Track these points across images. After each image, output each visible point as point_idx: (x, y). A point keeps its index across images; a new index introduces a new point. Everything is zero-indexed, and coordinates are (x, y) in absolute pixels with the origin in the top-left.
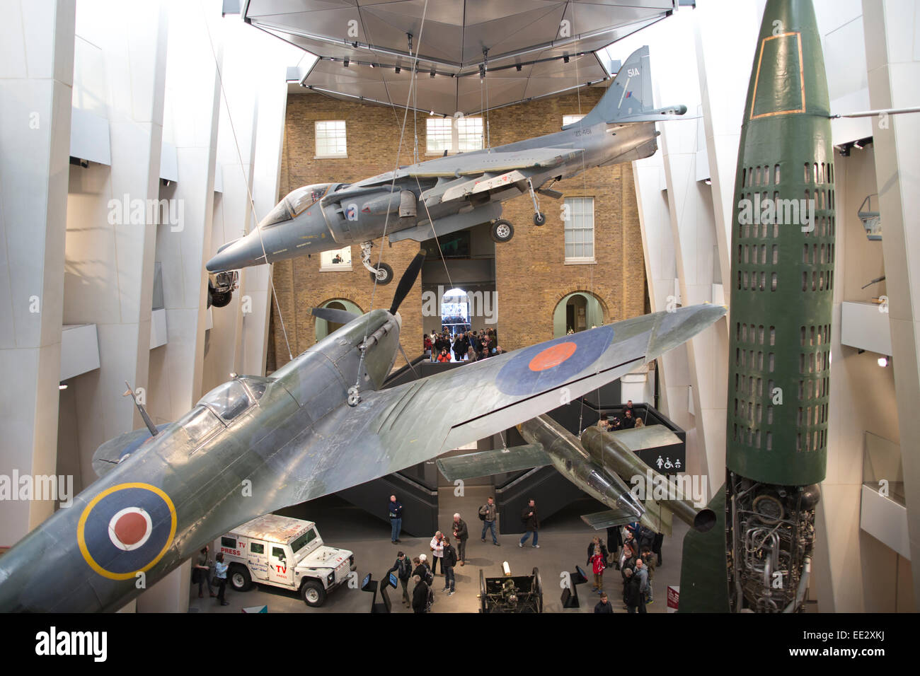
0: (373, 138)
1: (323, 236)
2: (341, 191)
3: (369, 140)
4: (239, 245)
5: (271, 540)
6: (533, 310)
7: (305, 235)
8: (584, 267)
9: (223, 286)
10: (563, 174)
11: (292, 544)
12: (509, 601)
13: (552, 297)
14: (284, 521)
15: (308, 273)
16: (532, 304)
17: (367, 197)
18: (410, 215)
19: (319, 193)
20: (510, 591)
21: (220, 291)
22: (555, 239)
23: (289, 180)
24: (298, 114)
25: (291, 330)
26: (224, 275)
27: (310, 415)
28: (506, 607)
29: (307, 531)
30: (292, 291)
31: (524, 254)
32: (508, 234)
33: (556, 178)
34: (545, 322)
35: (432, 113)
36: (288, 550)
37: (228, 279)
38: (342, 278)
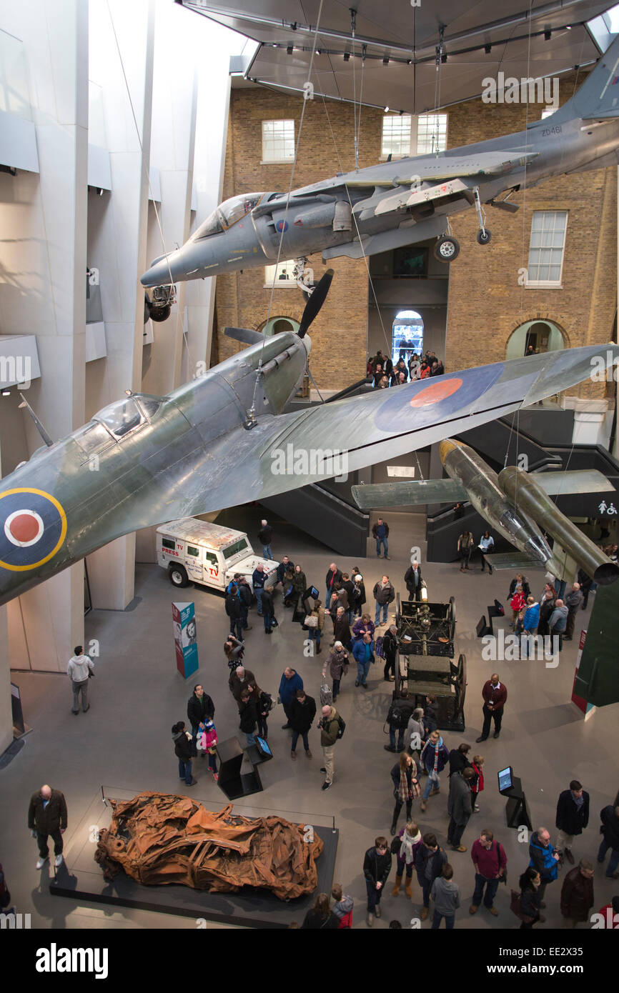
0: (323, 140)
1: (255, 250)
2: (274, 202)
3: (319, 143)
4: (171, 258)
5: (204, 546)
6: (485, 338)
7: (237, 249)
8: (548, 292)
9: (160, 300)
10: (522, 183)
11: (223, 551)
12: (422, 624)
13: (507, 324)
14: (219, 529)
15: (252, 289)
16: (485, 331)
17: (300, 208)
18: (344, 229)
19: (253, 203)
20: (424, 615)
21: (156, 305)
22: (517, 259)
23: (234, 187)
24: (245, 112)
25: (234, 347)
26: (161, 289)
27: (202, 435)
28: (419, 629)
29: (239, 540)
30: (236, 307)
31: (481, 275)
32: (452, 253)
33: (514, 187)
34: (498, 351)
35: (387, 110)
36: (220, 556)
37: (165, 294)
38: (287, 295)
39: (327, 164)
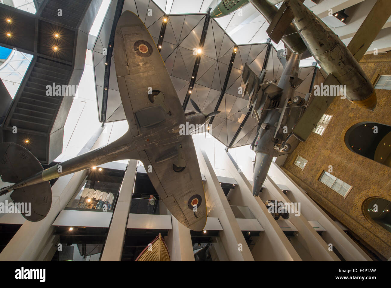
3: (307, 152)
15: (343, 204)
38: (354, 193)
39: (314, 152)
